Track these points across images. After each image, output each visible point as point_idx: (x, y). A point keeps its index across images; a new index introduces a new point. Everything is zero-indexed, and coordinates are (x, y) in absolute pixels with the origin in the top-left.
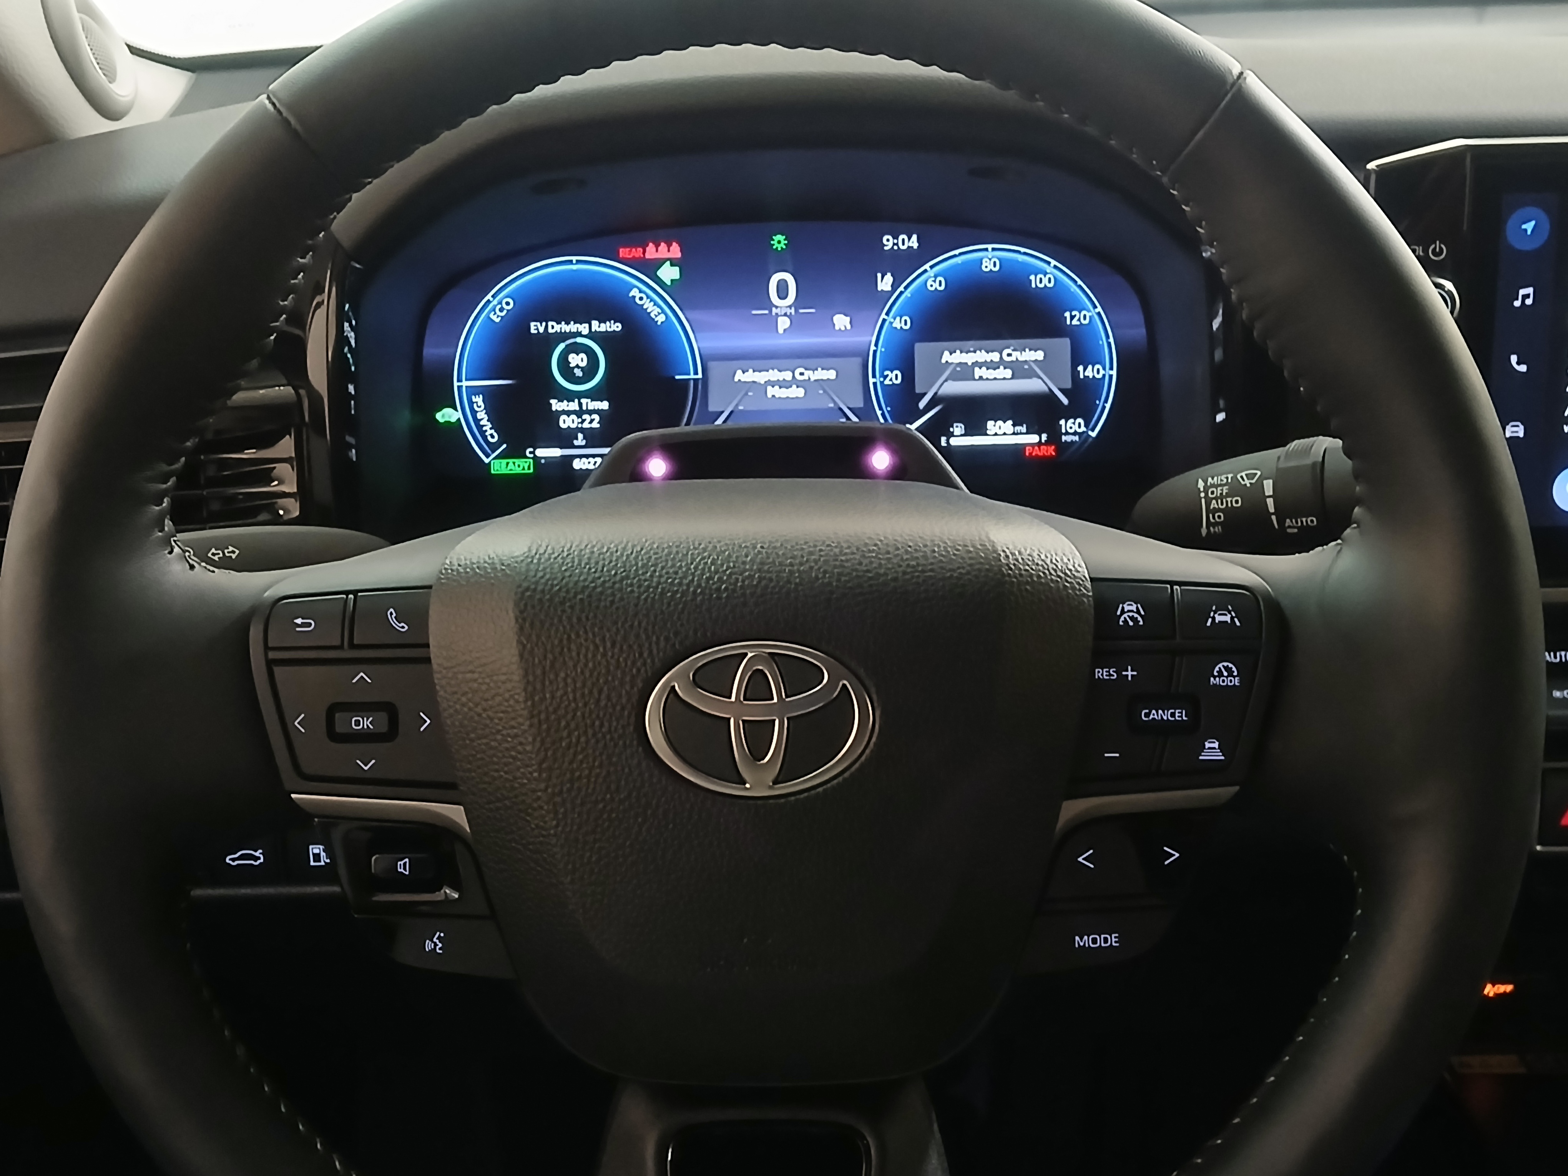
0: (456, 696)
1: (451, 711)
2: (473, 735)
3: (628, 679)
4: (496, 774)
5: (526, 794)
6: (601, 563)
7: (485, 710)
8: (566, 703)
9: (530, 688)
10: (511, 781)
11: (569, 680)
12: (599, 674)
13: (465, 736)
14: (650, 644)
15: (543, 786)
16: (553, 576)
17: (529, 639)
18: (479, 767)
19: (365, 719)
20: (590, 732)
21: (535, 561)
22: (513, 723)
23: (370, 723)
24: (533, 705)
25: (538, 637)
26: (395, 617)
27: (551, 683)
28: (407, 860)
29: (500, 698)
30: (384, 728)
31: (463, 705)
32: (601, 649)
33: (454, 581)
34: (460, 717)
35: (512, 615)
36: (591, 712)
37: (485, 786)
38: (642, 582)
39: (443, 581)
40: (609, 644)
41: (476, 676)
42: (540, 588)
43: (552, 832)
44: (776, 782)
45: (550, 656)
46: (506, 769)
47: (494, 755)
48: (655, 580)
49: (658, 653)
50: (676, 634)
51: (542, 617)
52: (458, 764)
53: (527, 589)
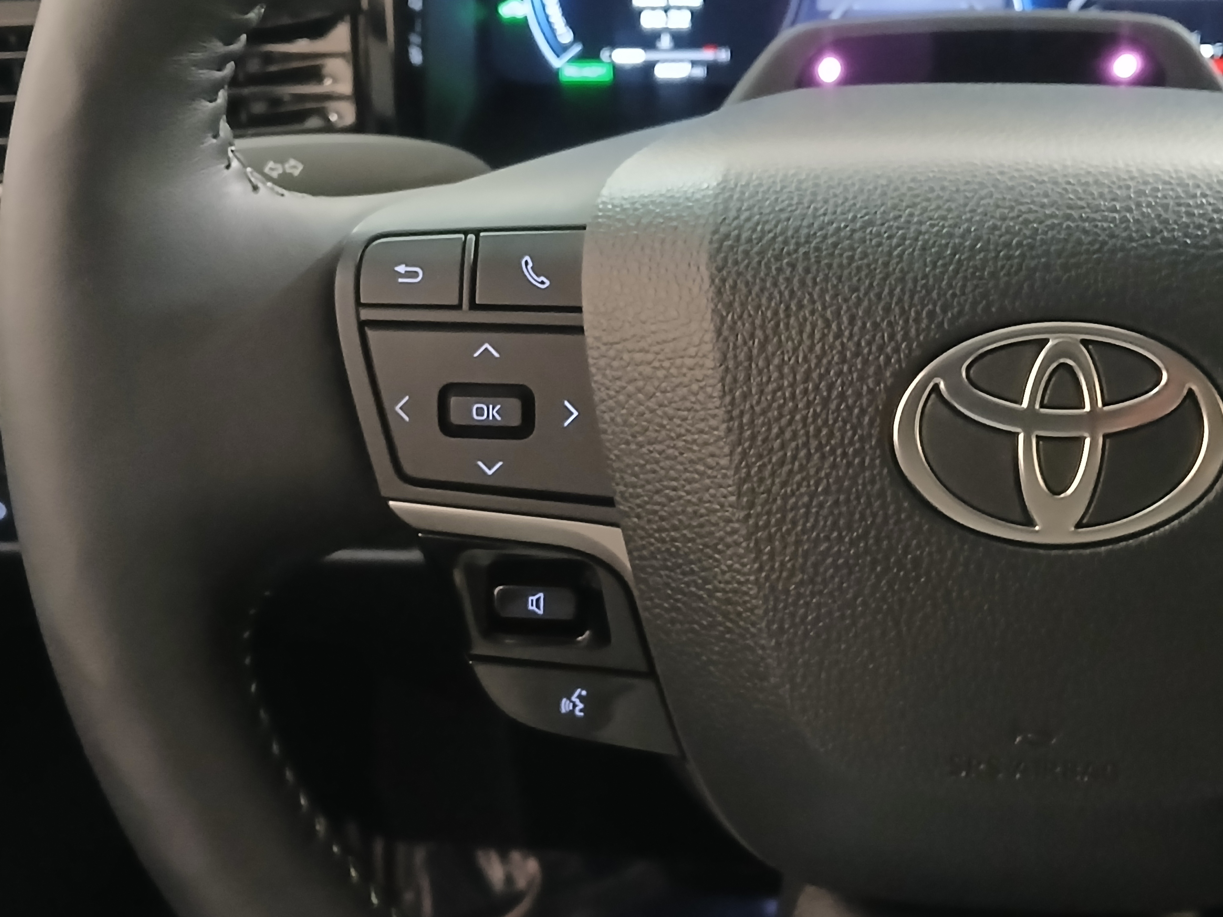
0: (618, 383)
1: (611, 403)
2: (640, 439)
3: (871, 370)
4: (672, 493)
5: (716, 525)
6: (831, 202)
7: (661, 405)
8: (782, 401)
9: (729, 379)
10: (694, 504)
11: (786, 370)
12: (830, 363)
13: (630, 438)
14: (906, 321)
15: (742, 514)
16: (764, 219)
17: (729, 306)
18: (648, 482)
19: (491, 407)
20: (814, 444)
21: (736, 196)
22: (701, 425)
23: (497, 412)
24: (732, 403)
25: (743, 305)
26: (532, 268)
27: (760, 373)
28: (541, 595)
29: (685, 390)
30: (515, 421)
31: (629, 396)
32: (834, 326)
33: (619, 220)
34: (624, 411)
35: (705, 273)
36: (816, 415)
37: (657, 508)
38: (895, 231)
39: (600, 220)
40: (845, 319)
41: (650, 357)
42: (745, 235)
43: (752, 578)
44: (1079, 525)
45: (759, 333)
46: (688, 487)
47: (672, 468)
48: (913, 228)
49: (918, 335)
50: (945, 309)
51: (749, 277)
52: (618, 475)
53: (727, 236)
